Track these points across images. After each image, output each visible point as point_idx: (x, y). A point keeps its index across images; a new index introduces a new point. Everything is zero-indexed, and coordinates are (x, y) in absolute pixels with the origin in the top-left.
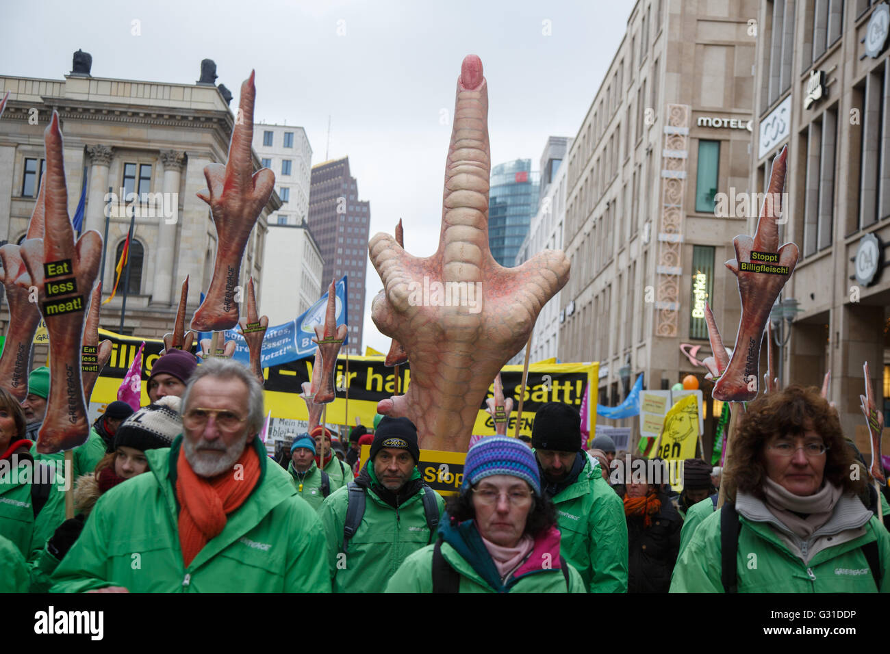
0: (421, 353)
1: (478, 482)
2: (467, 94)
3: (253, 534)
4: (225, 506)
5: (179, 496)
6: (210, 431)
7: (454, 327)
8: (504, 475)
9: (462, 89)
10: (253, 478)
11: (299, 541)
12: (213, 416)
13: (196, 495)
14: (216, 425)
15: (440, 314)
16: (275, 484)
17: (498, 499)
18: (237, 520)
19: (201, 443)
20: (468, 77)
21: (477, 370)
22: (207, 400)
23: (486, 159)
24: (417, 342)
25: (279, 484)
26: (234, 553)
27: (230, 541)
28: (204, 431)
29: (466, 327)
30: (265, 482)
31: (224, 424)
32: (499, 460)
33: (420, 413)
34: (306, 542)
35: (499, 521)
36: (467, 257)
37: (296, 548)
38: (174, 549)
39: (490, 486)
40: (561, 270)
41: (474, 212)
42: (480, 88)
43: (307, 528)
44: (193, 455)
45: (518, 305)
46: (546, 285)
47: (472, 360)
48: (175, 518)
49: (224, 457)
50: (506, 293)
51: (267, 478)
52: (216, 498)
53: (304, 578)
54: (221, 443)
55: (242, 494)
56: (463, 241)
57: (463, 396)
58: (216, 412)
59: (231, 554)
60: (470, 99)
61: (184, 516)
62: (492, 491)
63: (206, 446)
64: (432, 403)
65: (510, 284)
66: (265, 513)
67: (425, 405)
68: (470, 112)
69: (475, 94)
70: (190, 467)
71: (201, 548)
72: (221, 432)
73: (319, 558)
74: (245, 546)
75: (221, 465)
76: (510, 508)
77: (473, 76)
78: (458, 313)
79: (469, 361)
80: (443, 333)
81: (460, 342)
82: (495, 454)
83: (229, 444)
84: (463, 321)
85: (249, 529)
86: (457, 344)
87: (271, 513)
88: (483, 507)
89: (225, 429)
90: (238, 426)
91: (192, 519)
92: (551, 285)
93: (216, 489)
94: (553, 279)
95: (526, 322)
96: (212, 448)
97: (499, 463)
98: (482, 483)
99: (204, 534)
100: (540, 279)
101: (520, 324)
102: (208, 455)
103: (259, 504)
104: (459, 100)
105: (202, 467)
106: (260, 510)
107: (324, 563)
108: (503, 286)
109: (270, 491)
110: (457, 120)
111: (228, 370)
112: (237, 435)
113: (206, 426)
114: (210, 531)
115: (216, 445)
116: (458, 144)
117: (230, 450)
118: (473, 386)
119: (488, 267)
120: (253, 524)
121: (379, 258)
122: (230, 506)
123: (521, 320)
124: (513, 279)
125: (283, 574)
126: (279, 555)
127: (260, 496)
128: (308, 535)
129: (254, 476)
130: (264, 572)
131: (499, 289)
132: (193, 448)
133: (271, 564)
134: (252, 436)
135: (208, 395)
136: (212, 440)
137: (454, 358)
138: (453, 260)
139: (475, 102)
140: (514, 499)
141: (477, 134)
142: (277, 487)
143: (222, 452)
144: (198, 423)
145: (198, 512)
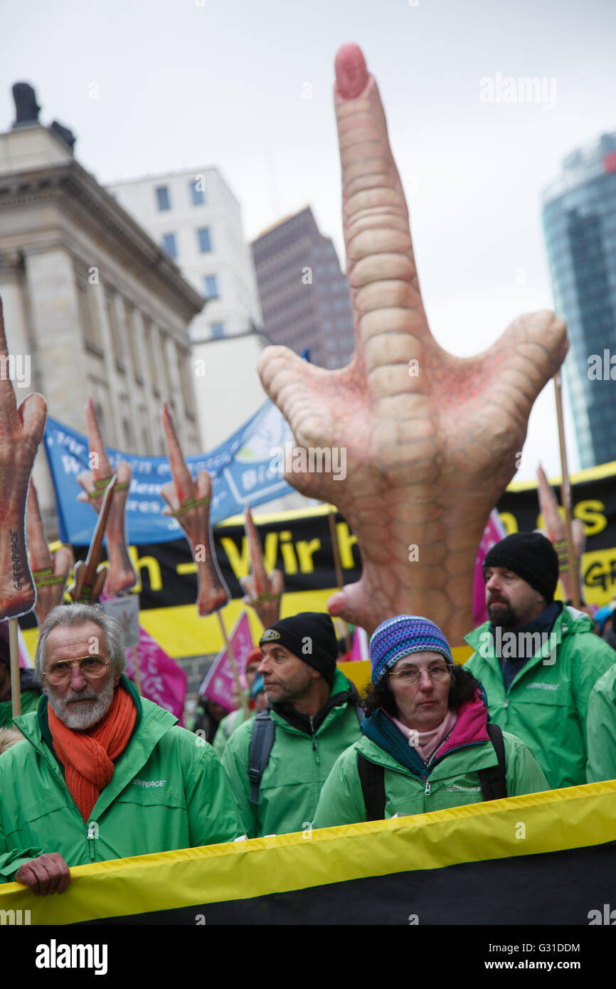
0: (364, 514)
1: (395, 664)
2: (350, 106)
3: (145, 773)
4: (109, 753)
5: (60, 757)
6: (77, 682)
7: (398, 465)
8: (421, 652)
9: (341, 100)
10: (130, 718)
11: (193, 771)
12: (76, 665)
13: (76, 750)
14: (81, 674)
15: (373, 451)
16: (154, 718)
17: (420, 677)
18: (125, 763)
19: (69, 695)
20: (345, 79)
21: (452, 520)
22: (65, 651)
23: (397, 200)
24: (353, 499)
25: (157, 717)
26: (131, 797)
27: (123, 785)
28: (70, 683)
29: (416, 461)
30: (143, 719)
31: (89, 671)
32: (413, 638)
33: (386, 604)
34: (200, 770)
35: (425, 700)
36: (397, 355)
37: (191, 778)
38: (68, 807)
39: (409, 666)
40: (550, 340)
41: (394, 285)
42: (366, 93)
43: (199, 756)
44: (63, 711)
45: (491, 409)
46: (531, 368)
47: (440, 507)
48: (61, 777)
49: (97, 705)
50: (472, 395)
51: (144, 714)
52: (97, 746)
53: (208, 806)
54: (90, 692)
55: (124, 735)
56: (387, 332)
57: (442, 564)
58: (78, 661)
59: (127, 798)
60: (355, 113)
61: (70, 773)
62: (411, 671)
63: (76, 698)
64: (399, 585)
65: (476, 380)
66: (152, 748)
67: (390, 588)
68: (361, 133)
69: (361, 104)
70: (63, 723)
71: (96, 800)
72: (86, 680)
73: (218, 783)
74: (140, 788)
75: (96, 713)
76: (433, 684)
77: (351, 77)
78: (400, 442)
79: (436, 509)
80: (384, 476)
81: (413, 484)
82: (406, 633)
83: (99, 690)
84: (409, 452)
85: (140, 769)
86: (410, 489)
87: (158, 747)
88: (406, 688)
89: (91, 676)
90: (104, 670)
91: (79, 773)
92: (539, 367)
93: (95, 738)
94: (540, 356)
95: (508, 432)
96: (83, 698)
97: (413, 641)
98: (400, 664)
99: (96, 785)
100: (519, 362)
101: (499, 437)
102: (79, 707)
103: (143, 742)
104: (339, 119)
105: (75, 721)
106: (145, 748)
107: (226, 787)
108: (465, 385)
109: (151, 725)
110: (343, 150)
111: (79, 615)
112: (104, 680)
113: (70, 678)
114: (102, 781)
115: (86, 695)
116: (351, 187)
117: (100, 696)
118: (453, 544)
119: (435, 363)
120: (142, 762)
121: (273, 387)
122: (114, 752)
123: (499, 429)
124: (479, 371)
125: (185, 807)
126: (177, 791)
127: (142, 733)
128: (201, 762)
129: (131, 716)
130: (165, 808)
131: (460, 391)
132: (62, 704)
133: (170, 799)
134: (118, 678)
135: (65, 646)
136: (80, 691)
137: (410, 509)
138: (378, 364)
139: (363, 117)
140: (435, 676)
141: (376, 165)
142: (157, 721)
143: (93, 700)
144: (63, 676)
145: (83, 765)
